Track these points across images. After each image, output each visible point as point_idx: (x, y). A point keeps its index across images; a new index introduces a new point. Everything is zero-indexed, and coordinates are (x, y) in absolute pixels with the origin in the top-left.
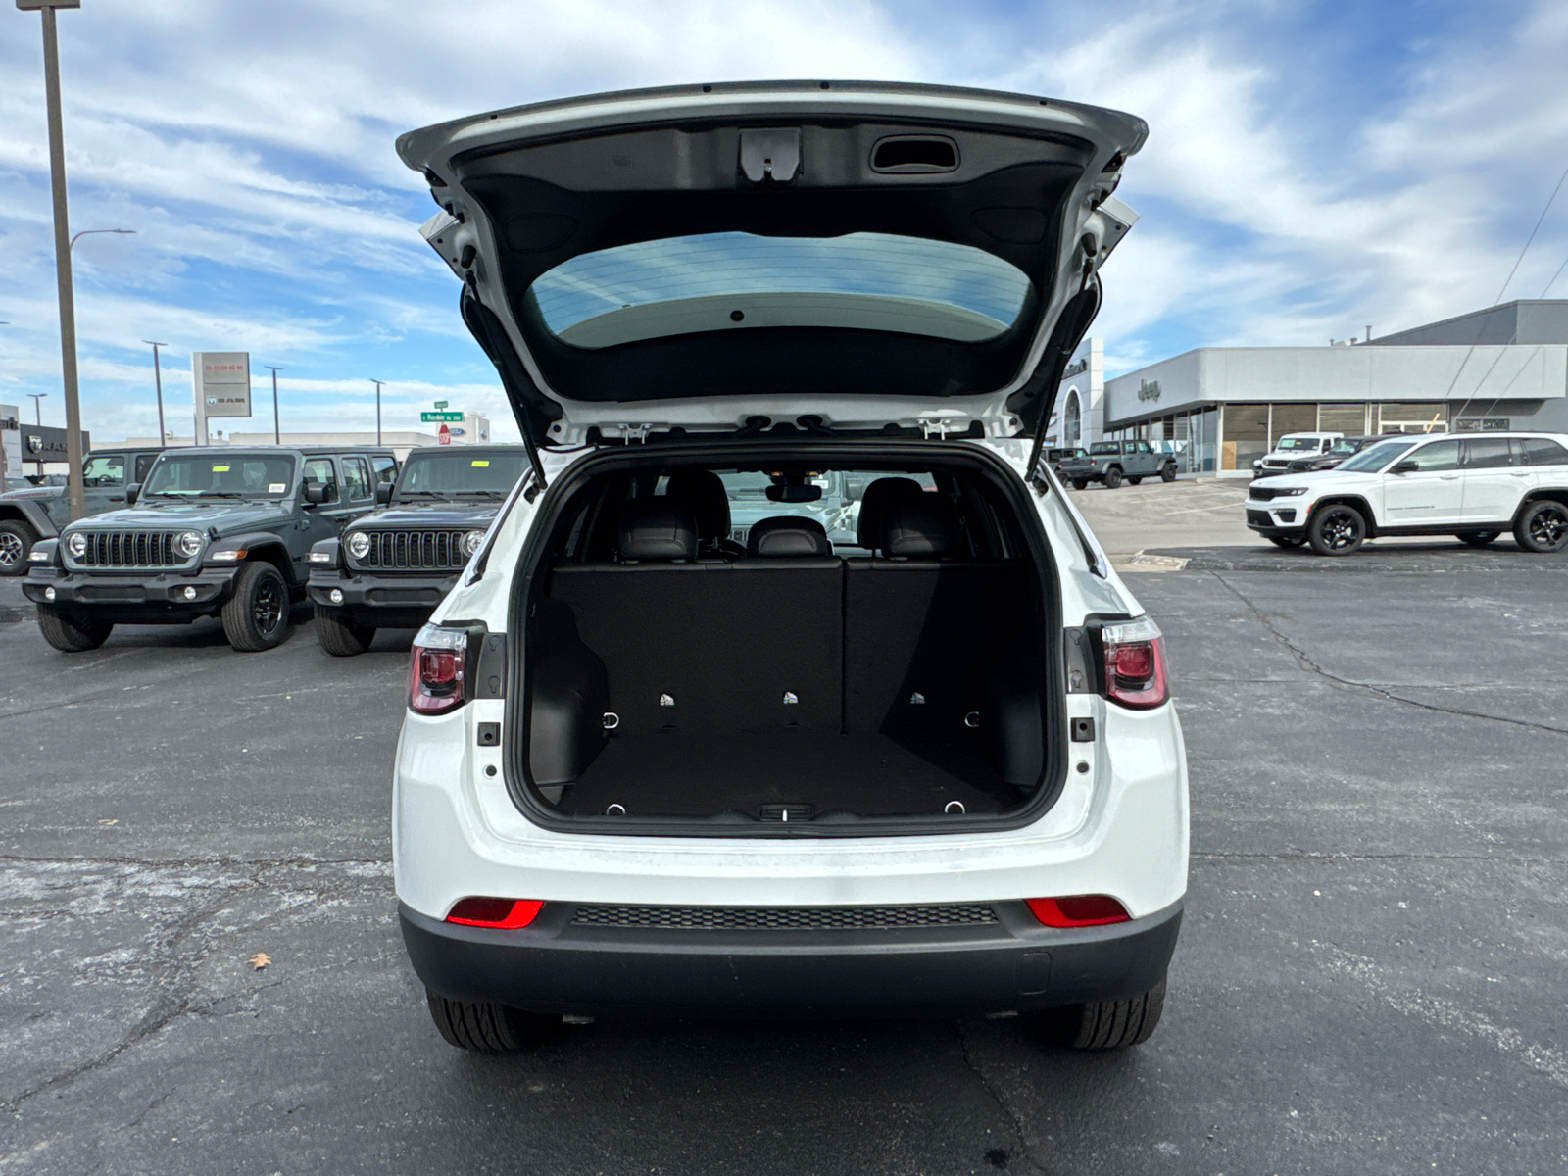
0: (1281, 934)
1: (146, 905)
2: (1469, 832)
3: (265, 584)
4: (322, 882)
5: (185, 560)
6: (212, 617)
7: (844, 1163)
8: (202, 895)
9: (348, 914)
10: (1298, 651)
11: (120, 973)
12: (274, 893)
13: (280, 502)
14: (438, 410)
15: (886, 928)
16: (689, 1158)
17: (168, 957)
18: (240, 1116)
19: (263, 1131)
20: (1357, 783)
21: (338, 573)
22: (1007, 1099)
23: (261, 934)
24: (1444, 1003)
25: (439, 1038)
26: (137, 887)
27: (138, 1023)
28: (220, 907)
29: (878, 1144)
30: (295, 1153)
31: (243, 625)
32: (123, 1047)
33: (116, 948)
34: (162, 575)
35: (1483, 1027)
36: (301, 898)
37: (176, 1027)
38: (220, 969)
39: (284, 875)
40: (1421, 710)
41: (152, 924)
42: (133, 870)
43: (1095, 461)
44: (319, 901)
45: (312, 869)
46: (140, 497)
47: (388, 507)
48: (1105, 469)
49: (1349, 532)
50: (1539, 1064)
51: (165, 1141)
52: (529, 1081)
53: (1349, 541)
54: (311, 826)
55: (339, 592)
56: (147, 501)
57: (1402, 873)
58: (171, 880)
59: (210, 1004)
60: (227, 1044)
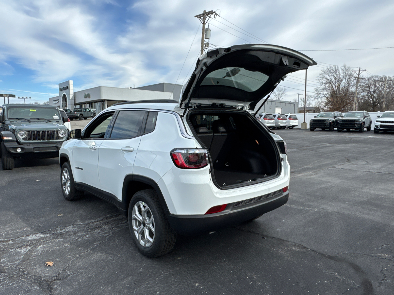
27: (42, 289)
37: (57, 285)
43: (76, 113)
48: (79, 115)
59: (55, 278)
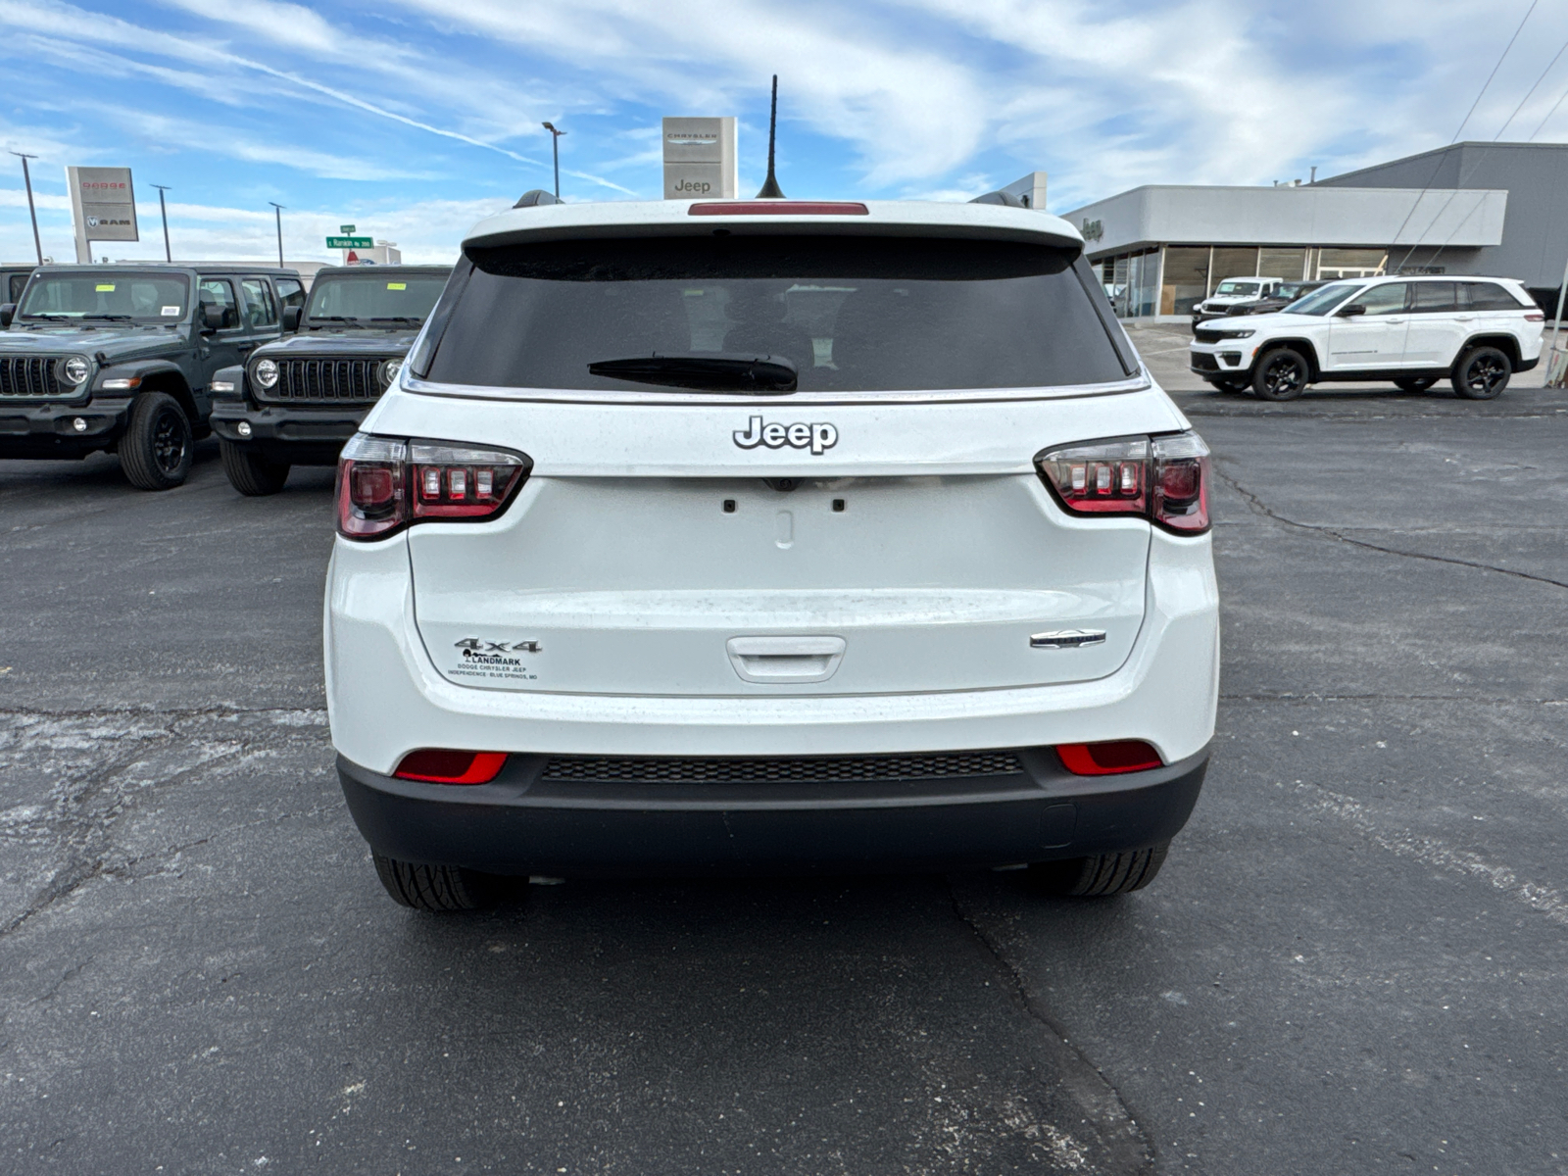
0: (1265, 776)
1: (49, 759)
2: (1437, 672)
3: (165, 415)
4: (246, 732)
5: (72, 388)
6: (108, 451)
7: (837, 1022)
8: (112, 747)
9: (277, 767)
10: (1248, 494)
11: (22, 832)
12: (193, 743)
13: (175, 327)
14: (345, 235)
15: (900, 779)
16: (670, 1021)
17: (76, 814)
18: (167, 986)
19: (194, 1003)
20: (1320, 624)
21: (245, 404)
22: (1002, 949)
23: (179, 788)
24: (1434, 843)
25: (385, 897)
26: (37, 739)
27: (47, 886)
28: (132, 761)
29: (871, 1000)
30: (233, 1025)
31: (143, 463)
32: (29, 913)
33: (14, 805)
34: (47, 405)
35: (1475, 866)
36: (223, 749)
37: (90, 889)
38: (136, 827)
39: (203, 725)
40: (1374, 552)
41: (57, 779)
42: (31, 721)
44: (244, 752)
45: (234, 718)
46: (15, 319)
47: (296, 333)
49: (1292, 376)
50: (1534, 902)
51: (83, 1015)
52: (488, 942)
53: (1292, 386)
54: (231, 673)
55: (247, 425)
56: (24, 323)
57: (1376, 714)
58: (76, 731)
59: (127, 864)
60: (148, 907)
